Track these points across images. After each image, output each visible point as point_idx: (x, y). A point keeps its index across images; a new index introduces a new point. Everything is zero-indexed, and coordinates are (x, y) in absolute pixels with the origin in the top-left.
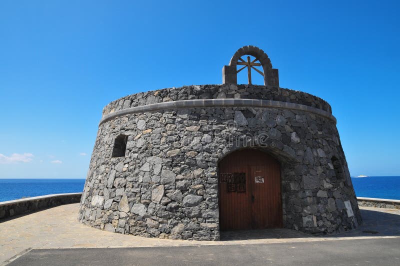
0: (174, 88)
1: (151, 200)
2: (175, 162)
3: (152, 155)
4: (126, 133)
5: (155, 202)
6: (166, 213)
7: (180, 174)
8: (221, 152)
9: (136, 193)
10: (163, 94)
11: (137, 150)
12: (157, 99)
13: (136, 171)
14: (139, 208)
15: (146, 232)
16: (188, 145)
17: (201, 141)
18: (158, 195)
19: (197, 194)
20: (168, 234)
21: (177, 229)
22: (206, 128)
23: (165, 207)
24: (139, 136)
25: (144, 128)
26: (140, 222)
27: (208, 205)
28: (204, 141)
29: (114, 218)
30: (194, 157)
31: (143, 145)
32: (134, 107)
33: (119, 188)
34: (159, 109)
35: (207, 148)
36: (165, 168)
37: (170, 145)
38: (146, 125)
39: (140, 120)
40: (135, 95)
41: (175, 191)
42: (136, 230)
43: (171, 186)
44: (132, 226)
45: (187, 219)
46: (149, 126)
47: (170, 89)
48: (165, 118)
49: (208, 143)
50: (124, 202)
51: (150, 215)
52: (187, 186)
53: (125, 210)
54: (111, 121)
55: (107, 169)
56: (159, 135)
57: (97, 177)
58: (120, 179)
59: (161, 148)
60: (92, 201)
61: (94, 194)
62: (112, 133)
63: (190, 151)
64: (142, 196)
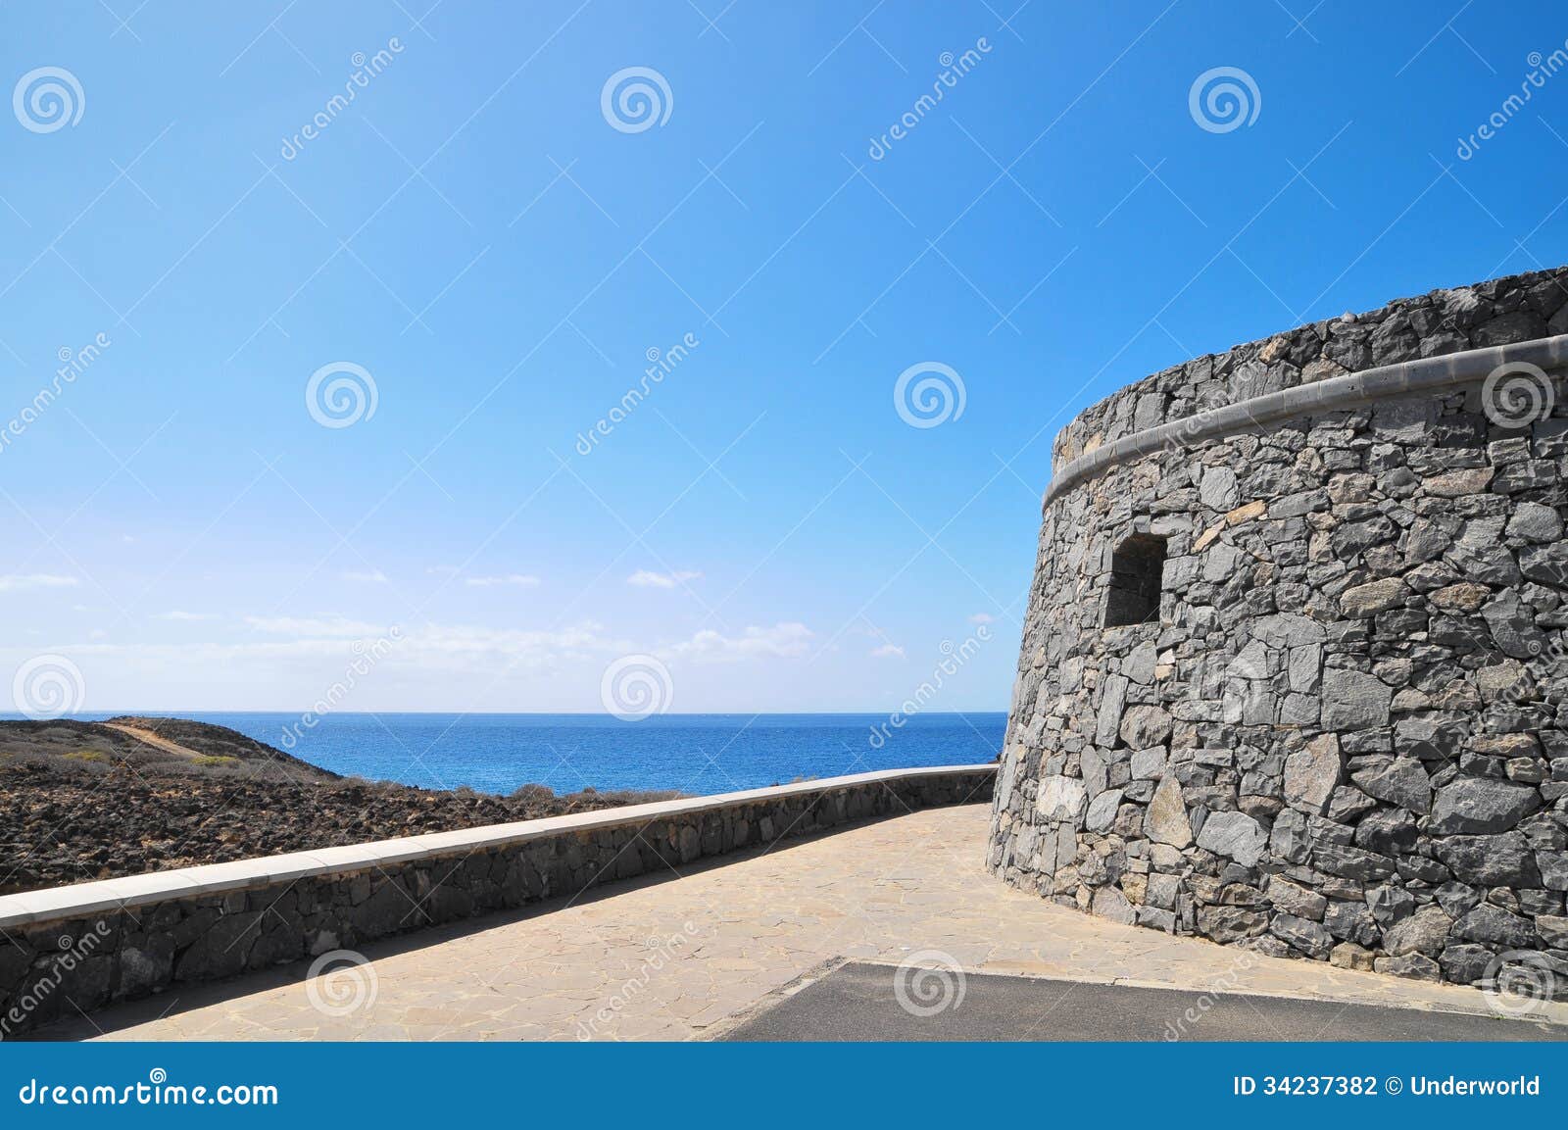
0: (1346, 317)
1: (1281, 800)
2: (1381, 637)
3: (1275, 611)
4: (1159, 528)
5: (1299, 806)
6: (1356, 857)
7: (1412, 685)
9: (1217, 770)
10: (1300, 349)
11: (1207, 591)
12: (1275, 374)
14: (1234, 831)
15: (1267, 931)
16: (1439, 557)
17: (1502, 536)
18: (1311, 776)
19: (1505, 777)
20: (1369, 948)
21: (1413, 931)
22: (1525, 474)
23: (1351, 830)
24: (1210, 534)
25: (1229, 499)
26: (1239, 888)
28: (1520, 536)
29: (1130, 868)
30: (1477, 610)
31: (1234, 570)
32: (1181, 417)
33: (1144, 749)
34: (1290, 415)
35: (1538, 568)
36: (1339, 661)
37: (1354, 562)
38: (1240, 485)
39: (1210, 466)
40: (1177, 372)
41: (1391, 763)
42: (1225, 920)
43: (1371, 738)
44: (1206, 904)
45: (1462, 890)
46: (1251, 488)
47: (1329, 324)
48: (1318, 449)
49: (1545, 544)
50: (1168, 802)
51: (1283, 862)
52: (1448, 739)
53: (1173, 834)
54: (1092, 486)
55: (1092, 674)
56: (1298, 524)
57: (1051, 705)
58: (1146, 710)
59: (1313, 577)
60: (1037, 797)
61: (1046, 770)
62: (1101, 529)
63: (1451, 583)
64: (1244, 782)
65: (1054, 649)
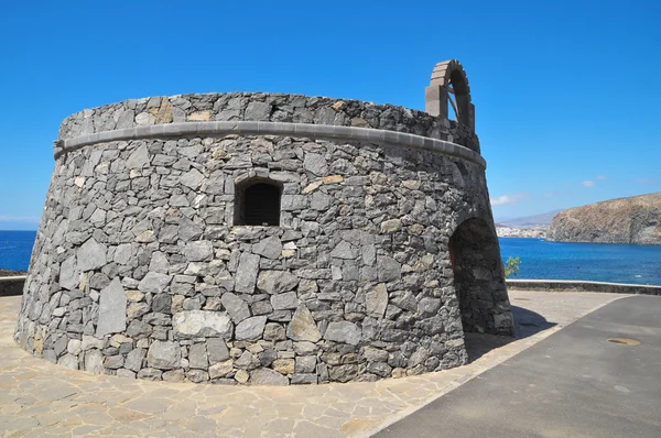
1: (365, 313)
2: (395, 243)
3: (352, 228)
4: (275, 176)
5: (373, 315)
6: (398, 333)
7: (406, 263)
8: (450, 227)
9: (332, 302)
10: (352, 110)
11: (314, 214)
12: (339, 117)
13: (323, 258)
14: (345, 330)
15: (365, 372)
16: (410, 212)
17: (425, 208)
18: (377, 302)
19: (433, 295)
20: (404, 367)
21: (417, 357)
22: (427, 186)
23: (395, 322)
24: (313, 186)
25: (323, 171)
26: (352, 355)
27: (448, 311)
28: (430, 208)
29: (279, 356)
30: (421, 234)
31: (329, 206)
33: (279, 293)
34: (352, 139)
35: (434, 221)
36: (382, 252)
37: (384, 211)
38: (328, 165)
39: (309, 152)
40: (283, 97)
41: (405, 294)
42: (346, 371)
43: (396, 284)
44: (333, 366)
45: (428, 338)
46: (335, 168)
47: (365, 103)
48: (365, 157)
49: (434, 212)
50: (303, 320)
51: (369, 340)
52: (419, 283)
53: (309, 336)
54: (207, 141)
55: (224, 251)
56: (360, 190)
57: (175, 267)
58: (277, 273)
59: (369, 214)
60: (173, 323)
61: (181, 307)
62: (221, 168)
63: (414, 223)
64: (346, 307)
65: (169, 233)
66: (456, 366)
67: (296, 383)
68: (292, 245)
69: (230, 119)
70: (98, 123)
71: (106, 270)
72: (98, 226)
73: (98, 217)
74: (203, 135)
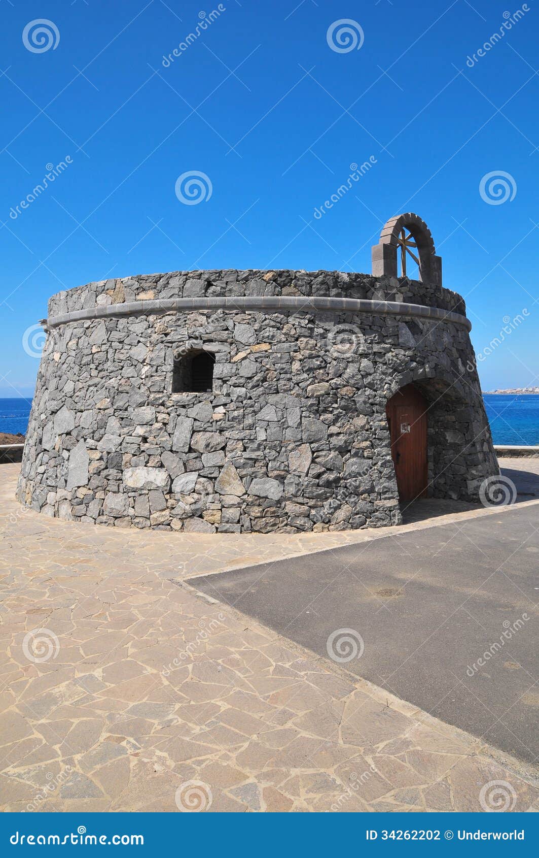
0: (303, 272)
1: (288, 471)
2: (322, 406)
3: (278, 392)
4: (207, 347)
5: (296, 473)
6: (321, 491)
7: (334, 425)
8: (389, 389)
9: (256, 460)
10: (283, 280)
11: (242, 381)
12: (270, 288)
13: (249, 421)
14: (267, 486)
15: (286, 525)
16: (340, 376)
17: (359, 371)
18: (300, 461)
19: (364, 456)
20: (327, 523)
21: (341, 514)
23: (318, 481)
24: (242, 355)
25: (251, 340)
26: (273, 509)
27: (381, 472)
28: (364, 371)
29: (209, 508)
30: (353, 397)
31: (257, 373)
32: (217, 296)
33: (209, 452)
34: (280, 308)
35: (369, 383)
36: (308, 415)
37: (311, 375)
38: (257, 335)
39: (239, 323)
40: (217, 273)
41: (330, 454)
42: (267, 523)
43: (322, 445)
44: (256, 518)
45: (354, 497)
46: (263, 337)
47: (296, 272)
48: (294, 325)
49: (370, 374)
50: (229, 476)
51: (291, 496)
52: (347, 444)
53: (234, 490)
54: (152, 318)
55: (164, 416)
56: (287, 356)
57: (126, 430)
58: (208, 434)
59: (295, 379)
60: (123, 478)
61: (129, 464)
62: (162, 342)
63: (345, 386)
64: (270, 465)
65: (121, 400)
66: (385, 525)
67: (221, 532)
68: (221, 410)
69: (171, 297)
70: (70, 304)
71: (74, 434)
72: (68, 395)
73: (69, 387)
74: (149, 312)
